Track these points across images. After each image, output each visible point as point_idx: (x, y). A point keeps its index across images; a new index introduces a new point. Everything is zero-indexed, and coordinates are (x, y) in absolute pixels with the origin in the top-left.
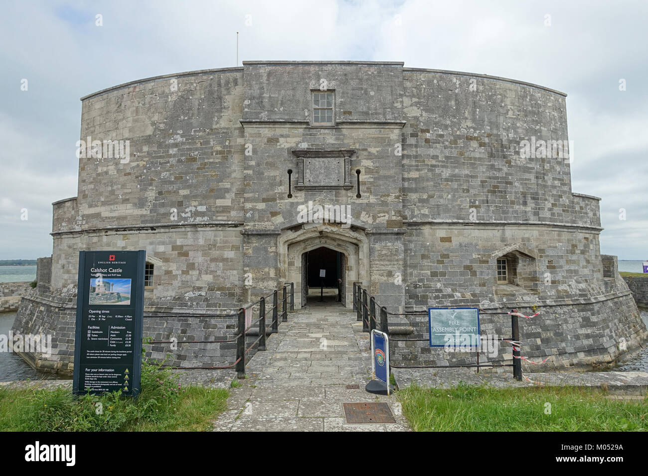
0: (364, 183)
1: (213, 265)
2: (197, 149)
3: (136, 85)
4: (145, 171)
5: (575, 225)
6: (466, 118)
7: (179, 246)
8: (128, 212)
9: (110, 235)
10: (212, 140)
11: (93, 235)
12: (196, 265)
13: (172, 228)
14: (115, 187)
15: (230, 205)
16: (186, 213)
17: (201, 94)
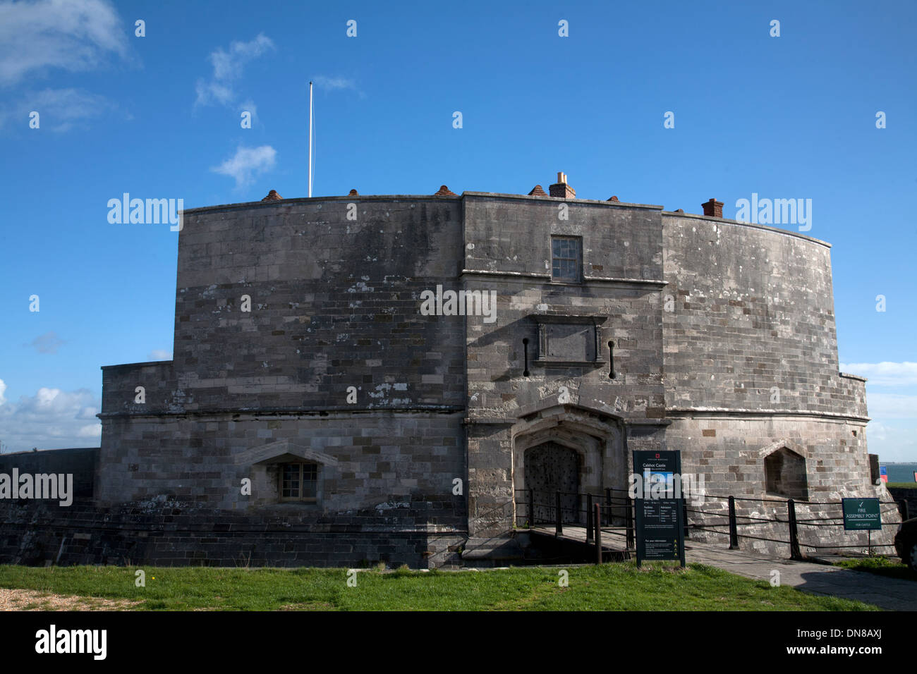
0: (619, 359)
1: (417, 465)
2: (392, 304)
3: (290, 205)
4: (309, 330)
5: (844, 415)
6: (729, 278)
7: (364, 438)
8: (280, 388)
9: (242, 421)
10: (414, 293)
11: (208, 420)
12: (392, 465)
13: (354, 413)
14: (255, 351)
15: (442, 383)
16: (376, 392)
17: (397, 228)
